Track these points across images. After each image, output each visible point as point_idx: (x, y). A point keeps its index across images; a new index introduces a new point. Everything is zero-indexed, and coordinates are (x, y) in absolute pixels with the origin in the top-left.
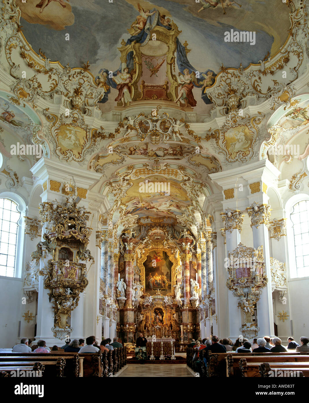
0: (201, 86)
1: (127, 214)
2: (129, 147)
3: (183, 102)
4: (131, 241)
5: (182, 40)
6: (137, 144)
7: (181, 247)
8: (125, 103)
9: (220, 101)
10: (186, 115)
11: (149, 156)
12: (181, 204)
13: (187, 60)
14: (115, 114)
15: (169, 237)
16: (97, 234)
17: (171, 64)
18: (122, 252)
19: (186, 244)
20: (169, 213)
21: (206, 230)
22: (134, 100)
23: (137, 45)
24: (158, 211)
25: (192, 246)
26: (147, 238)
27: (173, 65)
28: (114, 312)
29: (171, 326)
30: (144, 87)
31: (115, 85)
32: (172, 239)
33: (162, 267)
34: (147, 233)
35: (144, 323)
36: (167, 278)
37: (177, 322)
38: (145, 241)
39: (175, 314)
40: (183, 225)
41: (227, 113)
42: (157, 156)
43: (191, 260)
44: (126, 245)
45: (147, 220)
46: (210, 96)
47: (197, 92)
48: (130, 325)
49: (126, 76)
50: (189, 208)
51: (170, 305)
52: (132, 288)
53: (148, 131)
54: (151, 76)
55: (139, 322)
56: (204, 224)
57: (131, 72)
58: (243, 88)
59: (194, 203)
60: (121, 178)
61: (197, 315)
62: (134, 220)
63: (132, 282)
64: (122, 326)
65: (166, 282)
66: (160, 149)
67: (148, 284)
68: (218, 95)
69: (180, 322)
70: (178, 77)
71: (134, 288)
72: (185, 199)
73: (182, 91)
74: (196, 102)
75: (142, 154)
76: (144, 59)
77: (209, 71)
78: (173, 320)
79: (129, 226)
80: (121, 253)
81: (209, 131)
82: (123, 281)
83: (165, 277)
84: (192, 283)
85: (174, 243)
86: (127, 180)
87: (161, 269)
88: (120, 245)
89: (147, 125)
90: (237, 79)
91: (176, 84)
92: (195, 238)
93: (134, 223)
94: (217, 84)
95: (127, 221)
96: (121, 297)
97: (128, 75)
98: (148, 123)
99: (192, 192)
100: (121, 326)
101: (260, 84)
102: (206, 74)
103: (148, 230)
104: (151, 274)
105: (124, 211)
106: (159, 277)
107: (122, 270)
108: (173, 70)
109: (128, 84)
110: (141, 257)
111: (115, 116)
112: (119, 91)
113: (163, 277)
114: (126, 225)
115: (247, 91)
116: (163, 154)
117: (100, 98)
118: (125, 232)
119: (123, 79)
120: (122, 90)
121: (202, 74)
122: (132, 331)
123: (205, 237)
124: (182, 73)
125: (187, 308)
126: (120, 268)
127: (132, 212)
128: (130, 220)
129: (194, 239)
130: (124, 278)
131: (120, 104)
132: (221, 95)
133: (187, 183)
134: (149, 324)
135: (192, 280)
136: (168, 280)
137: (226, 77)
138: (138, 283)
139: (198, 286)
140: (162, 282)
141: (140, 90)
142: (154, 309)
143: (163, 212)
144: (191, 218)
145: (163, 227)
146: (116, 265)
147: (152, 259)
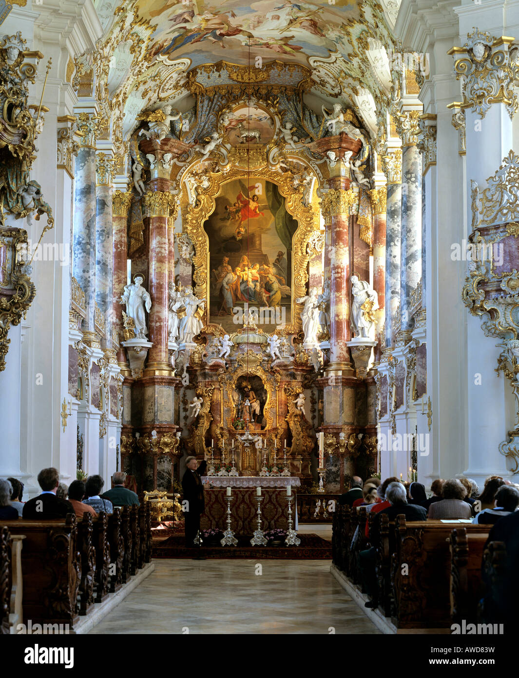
1: (155, 54)
4: (166, 148)
7: (324, 167)
15: (287, 133)
16: (62, 125)
18: (137, 186)
19: (340, 158)
20: (288, 49)
21: (405, 108)
24: (251, 41)
25: (358, 163)
26: (216, 135)
28: (113, 390)
29: (288, 434)
32: (295, 138)
33: (263, 236)
34: (218, 121)
35: (205, 424)
36: (278, 275)
37: (306, 422)
38: (211, 147)
39: (301, 396)
40: (329, 89)
43: (355, 213)
44: (149, 163)
45: (216, 74)
48: (161, 433)
50: (350, 29)
51: (286, 366)
52: (170, 309)
55: (189, 421)
61: (371, 400)
62: (175, 76)
63: (170, 288)
64: (137, 435)
65: (276, 286)
67: (217, 293)
69: (316, 421)
71: (175, 307)
78: (296, 416)
79: (162, 95)
80: (134, 188)
83: (273, 270)
84: (355, 290)
85: (302, 153)
87: (260, 244)
92: (367, 134)
93: (176, 87)
95: (153, 78)
96: (134, 340)
100: (134, 436)
103: (221, 110)
104: (227, 259)
105: (144, 46)
106: (254, 271)
110: (198, 203)
113: (265, 270)
114: (150, 94)
118: (148, 117)
122: (167, 450)
123: (400, 132)
125: (340, 373)
126: (133, 241)
127: (169, 48)
128: (163, 75)
129: (365, 137)
130: (145, 274)
134: (222, 428)
135: (355, 279)
136: (280, 282)
138: (189, 291)
139: (376, 301)
140: (261, 287)
142: (235, 377)
143: (267, 45)
144: (356, 65)
145: (266, 99)
146: (120, 231)
147: (232, 209)
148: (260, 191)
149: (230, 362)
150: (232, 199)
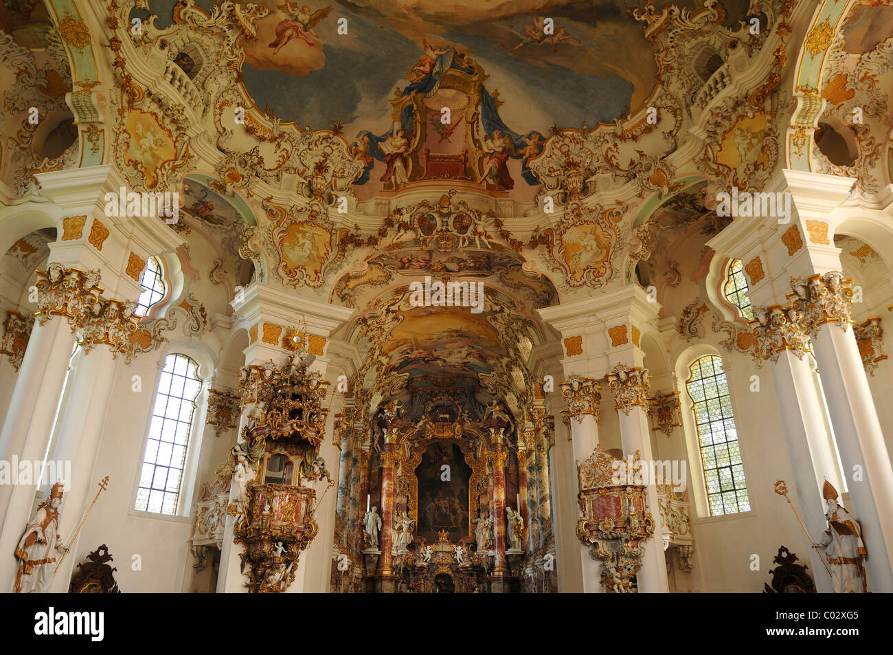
0: (520, 156)
1: (390, 371)
2: (400, 256)
3: (491, 182)
4: (394, 425)
5: (490, 87)
6: (414, 253)
7: (488, 436)
8: (396, 184)
9: (552, 181)
10: (496, 203)
11: (434, 271)
12: (488, 352)
13: (499, 117)
14: (380, 203)
15: (465, 416)
16: (337, 419)
17: (472, 124)
18: (375, 448)
19: (497, 432)
20: (466, 368)
21: (535, 407)
22: (412, 179)
23: (420, 96)
24: (445, 364)
25: (508, 435)
26: (423, 417)
27: (475, 125)
30: (428, 158)
31: (381, 156)
34: (425, 408)
36: (460, 504)
38: (421, 424)
39: (477, 589)
40: (490, 392)
41: (564, 201)
42: (448, 270)
43: (507, 466)
44: (384, 434)
45: (425, 381)
46: (535, 173)
47: (514, 167)
49: (399, 141)
50: (502, 360)
52: (394, 528)
53: (434, 232)
54: (440, 142)
56: (529, 393)
57: (408, 135)
58: (588, 161)
59: (511, 352)
60: (384, 310)
62: (401, 383)
63: (393, 514)
65: (459, 511)
66: (452, 259)
67: (422, 516)
68: (549, 171)
70: (483, 143)
71: (396, 527)
72: (494, 344)
73: (489, 165)
74: (513, 182)
75: (421, 268)
76: (429, 116)
77: (533, 132)
79: (392, 394)
80: (374, 450)
81: (536, 231)
82: (376, 512)
83: (457, 501)
84: (509, 517)
85: (475, 428)
86: (393, 312)
88: (374, 433)
89: (432, 222)
90: (578, 147)
91: (479, 154)
92: (513, 418)
93: (401, 389)
94: (547, 153)
95: (388, 384)
96: (369, 550)
97: (403, 141)
98: (433, 218)
99: (507, 333)
101: (616, 155)
102: (529, 137)
103: (426, 402)
104: (428, 493)
105: (384, 368)
106: (445, 501)
107: (373, 488)
108: (475, 133)
109: (403, 153)
110: (411, 456)
111: (380, 207)
112: (388, 166)
114: (386, 393)
115: (596, 164)
116: (457, 268)
117: (357, 177)
118: (383, 406)
119: (395, 147)
120: (393, 163)
121: (523, 138)
123: (533, 420)
124: (489, 136)
125: (501, 573)
126: (371, 483)
127: (398, 367)
128: (394, 382)
129: (511, 420)
130: (379, 505)
131: (388, 187)
132: (555, 171)
133: (499, 316)
135: (509, 509)
136: (461, 508)
137: (561, 143)
138: (404, 515)
139: (522, 524)
140: (450, 512)
141: (423, 163)
142: (434, 576)
143: (454, 366)
145: (453, 395)
146: (364, 476)
147: (432, 461)
148: (450, 451)
149: (431, 564)
150: (432, 454)
